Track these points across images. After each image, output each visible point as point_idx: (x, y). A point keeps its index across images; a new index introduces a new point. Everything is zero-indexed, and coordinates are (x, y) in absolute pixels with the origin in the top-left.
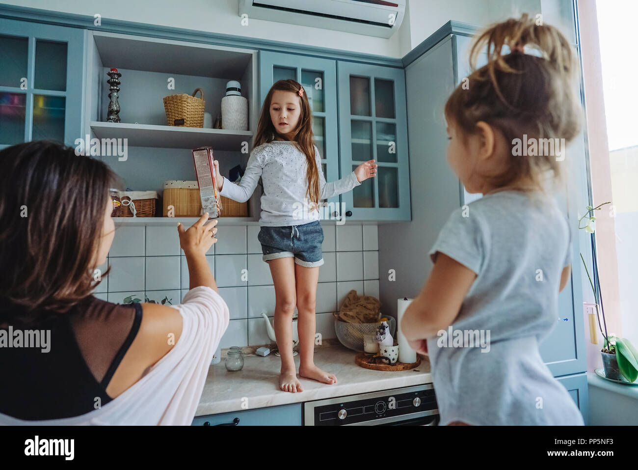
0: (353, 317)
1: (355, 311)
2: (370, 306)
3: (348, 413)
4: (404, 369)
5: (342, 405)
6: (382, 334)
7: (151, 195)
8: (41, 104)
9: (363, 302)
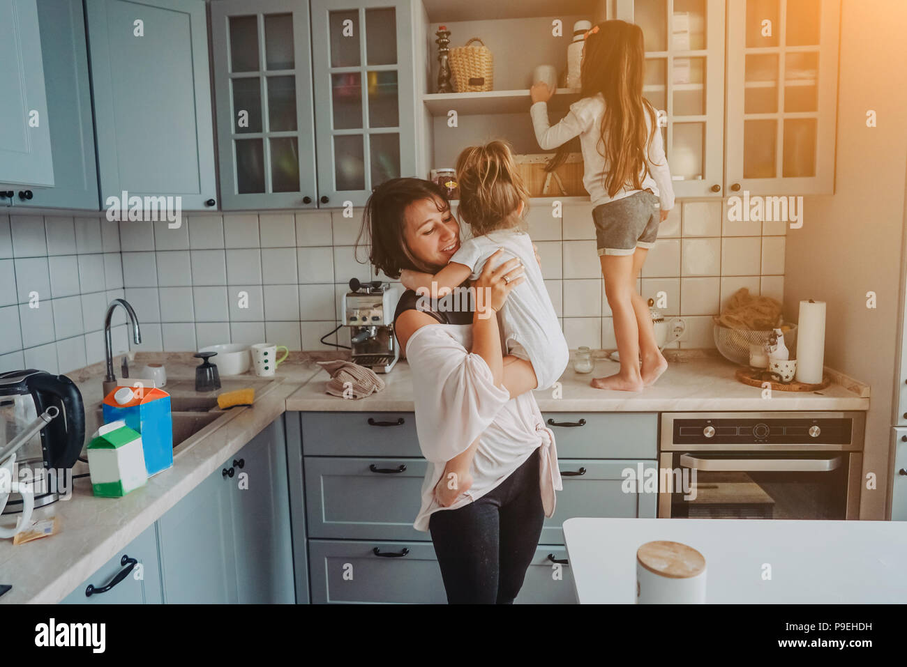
0: (738, 322)
1: (742, 314)
2: (768, 310)
3: (717, 431)
5: (709, 422)
6: (772, 344)
8: (374, 81)
9: (756, 304)
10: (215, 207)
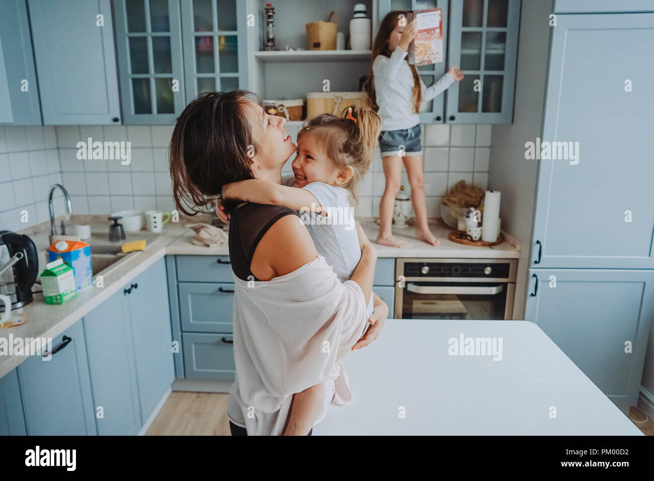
0: (455, 202)
1: (458, 197)
2: (474, 195)
3: (430, 270)
4: (482, 245)
5: (425, 264)
6: (468, 217)
7: (299, 103)
8: (223, 41)
9: (468, 191)
10: (119, 123)
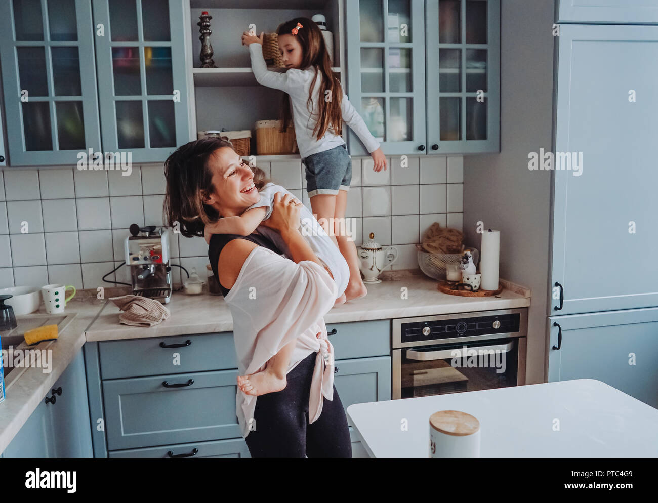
1: (438, 242)
3: (432, 330)
4: (486, 295)
5: (426, 323)
6: (465, 263)
7: (246, 134)
9: (446, 234)
10: (4, 164)
